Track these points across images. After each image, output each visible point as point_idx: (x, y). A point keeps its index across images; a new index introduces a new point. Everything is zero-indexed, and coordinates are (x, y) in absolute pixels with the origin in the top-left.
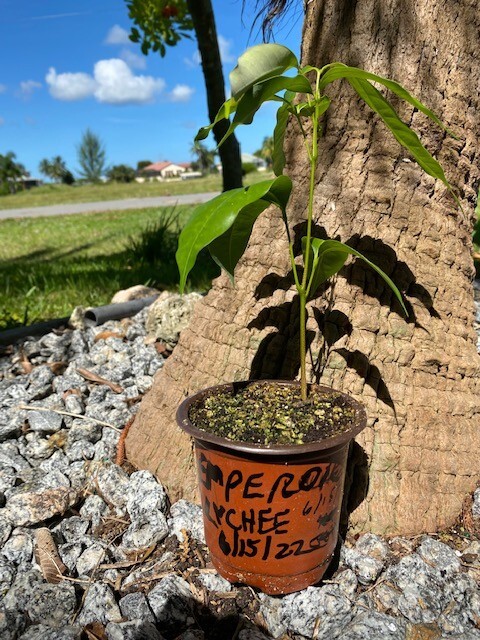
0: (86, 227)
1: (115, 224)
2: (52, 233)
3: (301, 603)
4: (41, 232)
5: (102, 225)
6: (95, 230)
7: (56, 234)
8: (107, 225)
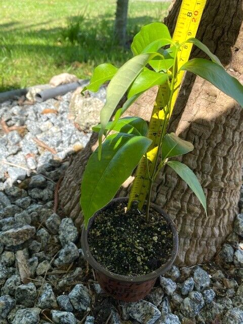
0: (34, 8)
1: (51, 8)
2: (13, 9)
3: (139, 307)
4: (7, 7)
5: (44, 7)
6: (39, 10)
7: (16, 10)
8: (47, 7)
